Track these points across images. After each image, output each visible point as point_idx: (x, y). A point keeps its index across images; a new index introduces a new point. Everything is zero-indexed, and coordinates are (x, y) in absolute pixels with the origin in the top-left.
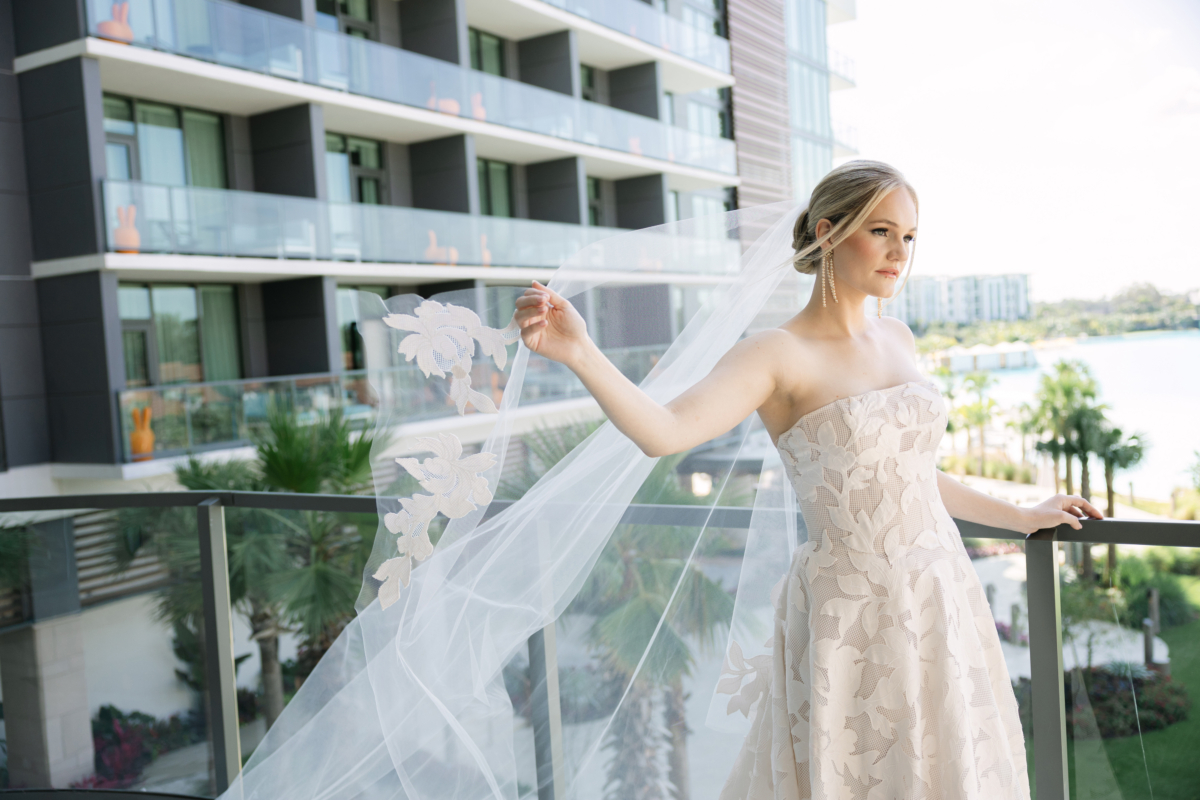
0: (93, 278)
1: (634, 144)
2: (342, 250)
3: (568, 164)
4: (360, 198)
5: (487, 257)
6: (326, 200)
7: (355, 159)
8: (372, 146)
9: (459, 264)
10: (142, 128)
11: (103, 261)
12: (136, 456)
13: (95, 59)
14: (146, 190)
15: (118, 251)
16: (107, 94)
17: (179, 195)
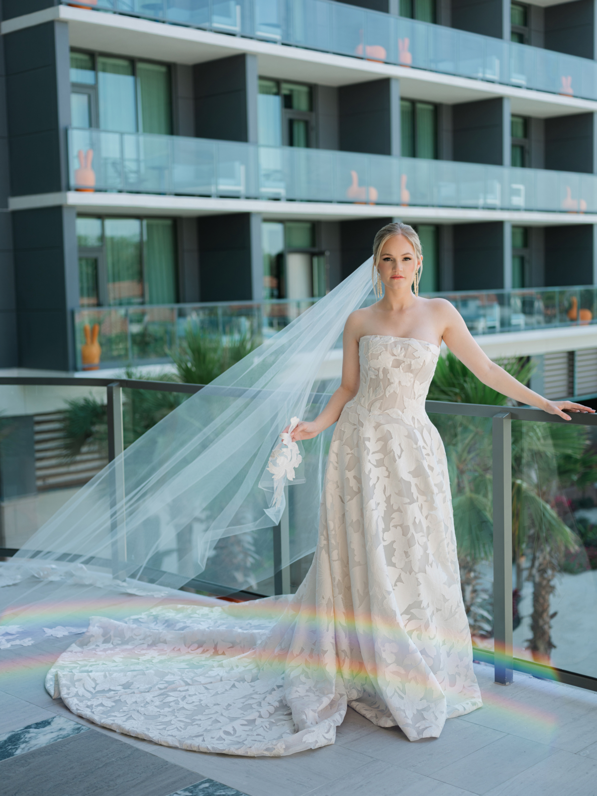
0: (57, 212)
1: (566, 84)
2: (269, 189)
3: (495, 104)
4: (291, 141)
5: (406, 197)
6: (256, 143)
7: (288, 102)
8: (304, 89)
9: (378, 204)
10: (101, 75)
11: (66, 198)
12: (86, 366)
13: (65, 23)
14: (104, 136)
15: (77, 190)
16: (73, 50)
17: (130, 140)
